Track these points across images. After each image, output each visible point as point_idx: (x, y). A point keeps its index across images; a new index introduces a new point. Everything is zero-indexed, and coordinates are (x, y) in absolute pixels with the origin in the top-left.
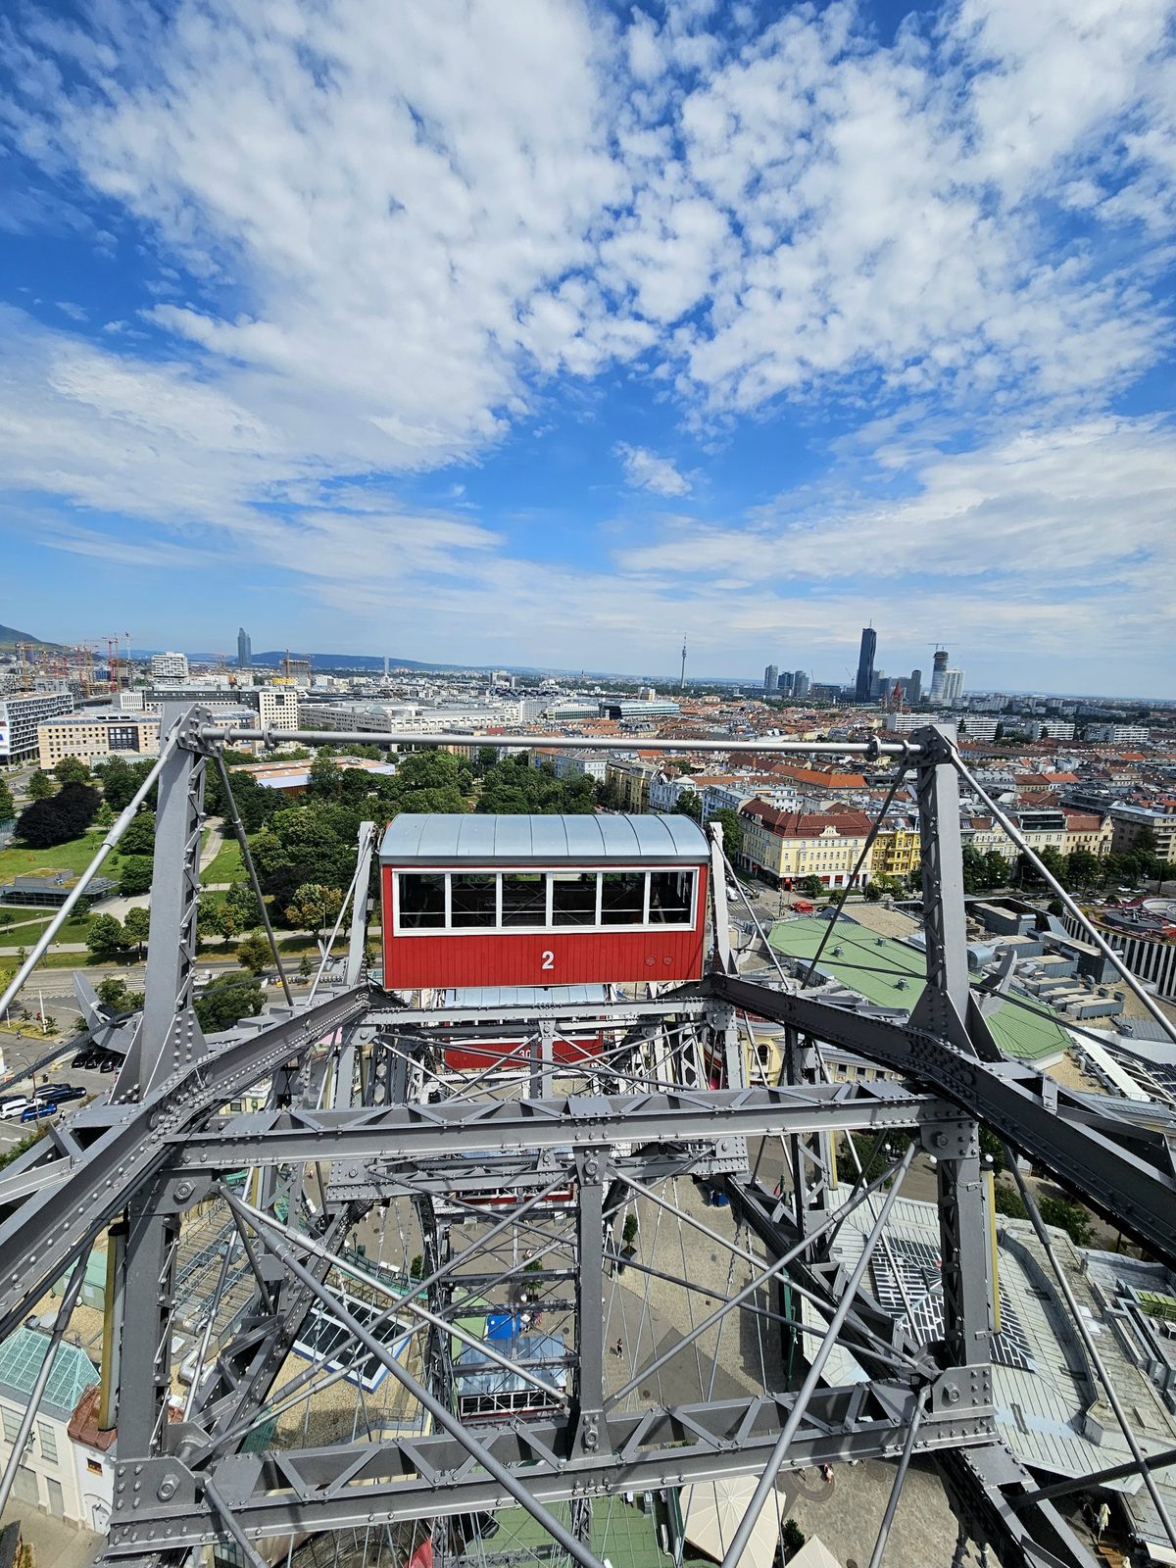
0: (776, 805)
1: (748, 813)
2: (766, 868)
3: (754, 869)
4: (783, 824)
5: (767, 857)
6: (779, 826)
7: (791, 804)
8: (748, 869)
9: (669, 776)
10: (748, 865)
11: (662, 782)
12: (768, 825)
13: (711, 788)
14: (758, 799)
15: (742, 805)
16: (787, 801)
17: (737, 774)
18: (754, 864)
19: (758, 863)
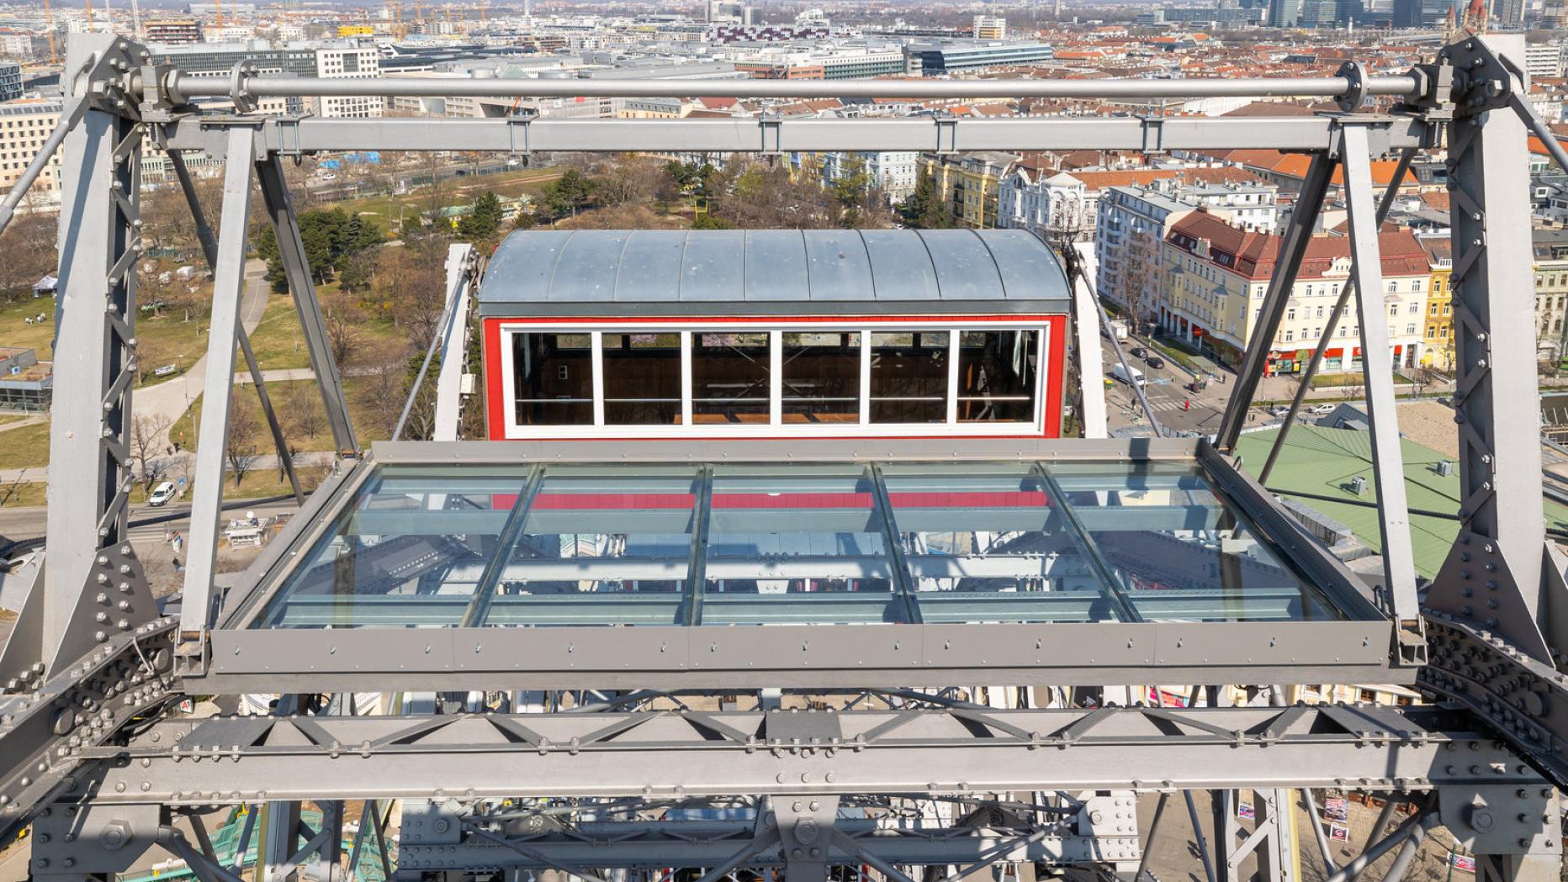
0: (1237, 221)
1: (1183, 238)
2: (1219, 336)
3: (1196, 337)
4: (1252, 255)
5: (1221, 315)
6: (1244, 258)
7: (1265, 219)
8: (1185, 337)
9: (1032, 173)
10: (1184, 329)
11: (1020, 184)
12: (1222, 256)
13: (1114, 192)
14: (1201, 210)
15: (1171, 221)
16: (1257, 212)
17: (1162, 167)
18: (1195, 327)
19: (1202, 325)
